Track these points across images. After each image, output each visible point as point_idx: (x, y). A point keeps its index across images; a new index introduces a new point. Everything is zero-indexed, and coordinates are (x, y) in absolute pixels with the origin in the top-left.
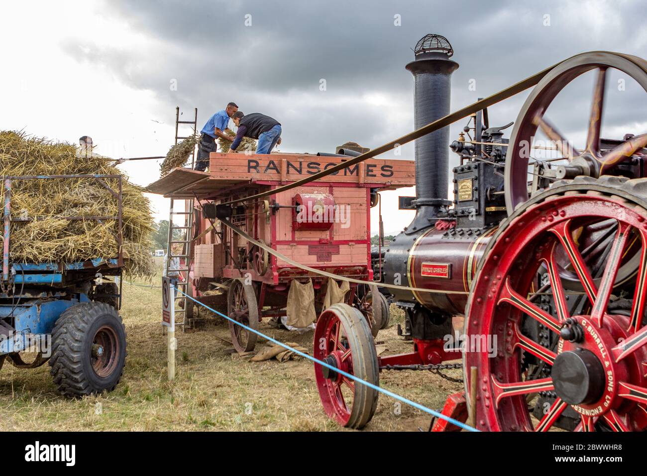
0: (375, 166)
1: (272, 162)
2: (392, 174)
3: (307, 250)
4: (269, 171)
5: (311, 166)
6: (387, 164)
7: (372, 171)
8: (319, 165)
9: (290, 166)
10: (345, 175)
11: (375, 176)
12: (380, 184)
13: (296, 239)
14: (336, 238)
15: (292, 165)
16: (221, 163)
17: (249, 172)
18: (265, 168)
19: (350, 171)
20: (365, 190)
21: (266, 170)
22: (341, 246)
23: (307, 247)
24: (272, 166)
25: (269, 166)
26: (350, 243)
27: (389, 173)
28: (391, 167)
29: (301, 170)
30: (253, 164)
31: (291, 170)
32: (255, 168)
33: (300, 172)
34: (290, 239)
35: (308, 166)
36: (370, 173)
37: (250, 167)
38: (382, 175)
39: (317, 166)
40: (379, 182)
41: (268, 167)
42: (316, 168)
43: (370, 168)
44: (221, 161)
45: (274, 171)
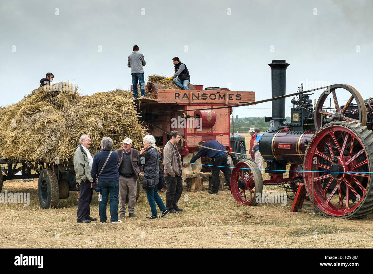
0: (233, 95)
1: (185, 94)
2: (241, 99)
3: (201, 138)
4: (184, 98)
5: (203, 95)
6: (238, 94)
7: (231, 97)
8: (207, 95)
10: (219, 99)
11: (233, 100)
12: (235, 104)
13: (196, 133)
14: (214, 132)
15: (194, 95)
16: (163, 95)
17: (175, 99)
18: (182, 97)
19: (221, 97)
21: (183, 98)
22: (216, 136)
23: (201, 136)
24: (185, 95)
26: (221, 135)
27: (239, 98)
28: (240, 95)
29: (199, 97)
30: (177, 95)
31: (194, 98)
32: (178, 97)
33: (198, 98)
34: (194, 133)
35: (202, 95)
36: (231, 98)
37: (176, 97)
38: (236, 99)
40: (235, 103)
41: (184, 96)
42: (206, 96)
43: (231, 96)
44: (163, 93)
45: (187, 98)
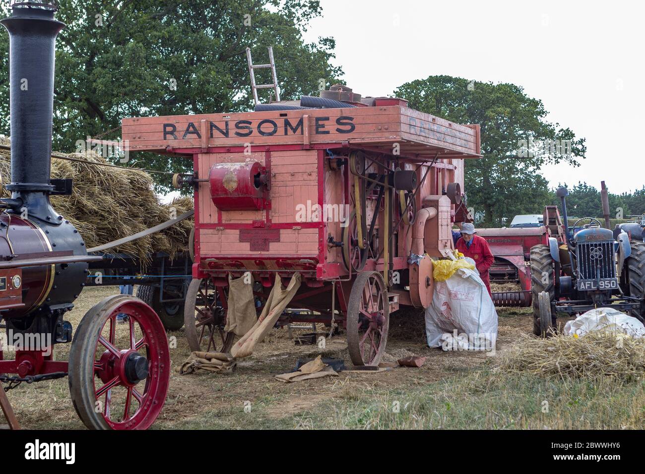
0: (327, 119)
1: (191, 125)
2: (353, 129)
3: (238, 236)
4: (189, 136)
5: (240, 125)
6: (344, 115)
7: (323, 126)
8: (250, 123)
9: (214, 128)
10: (286, 134)
11: (328, 132)
12: (335, 143)
13: (223, 222)
14: (275, 220)
15: (216, 127)
16: (134, 130)
17: (165, 138)
18: (183, 133)
19: (292, 128)
20: (317, 154)
21: (185, 135)
22: (282, 231)
23: (237, 232)
24: (191, 129)
25: (188, 129)
26: (295, 227)
27: (348, 128)
28: (351, 119)
29: (227, 132)
30: (169, 129)
31: (216, 133)
32: (172, 133)
33: (226, 134)
34: (216, 222)
35: (237, 126)
36: (320, 130)
37: (166, 133)
38: (338, 130)
39: (247, 125)
40: (334, 142)
41: (187, 131)
42: (246, 127)
43: (320, 123)
44: (133, 127)
45: (195, 136)
